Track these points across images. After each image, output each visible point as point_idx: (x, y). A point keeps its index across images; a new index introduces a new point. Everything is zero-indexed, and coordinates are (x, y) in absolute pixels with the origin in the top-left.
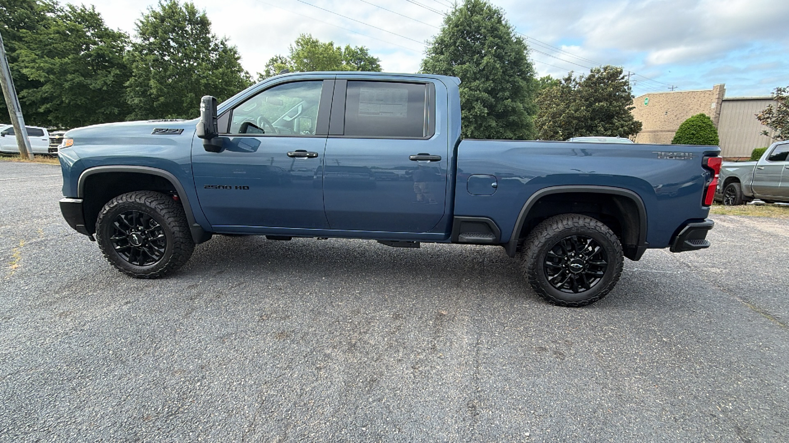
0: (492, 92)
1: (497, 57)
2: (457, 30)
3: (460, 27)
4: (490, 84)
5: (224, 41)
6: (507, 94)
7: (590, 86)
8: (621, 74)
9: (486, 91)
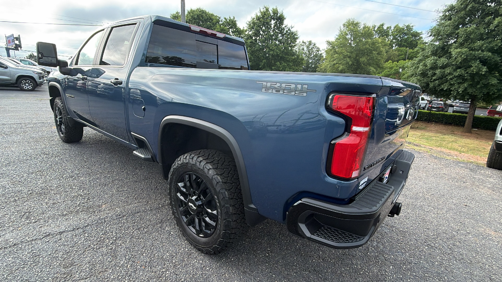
5: (290, 28)
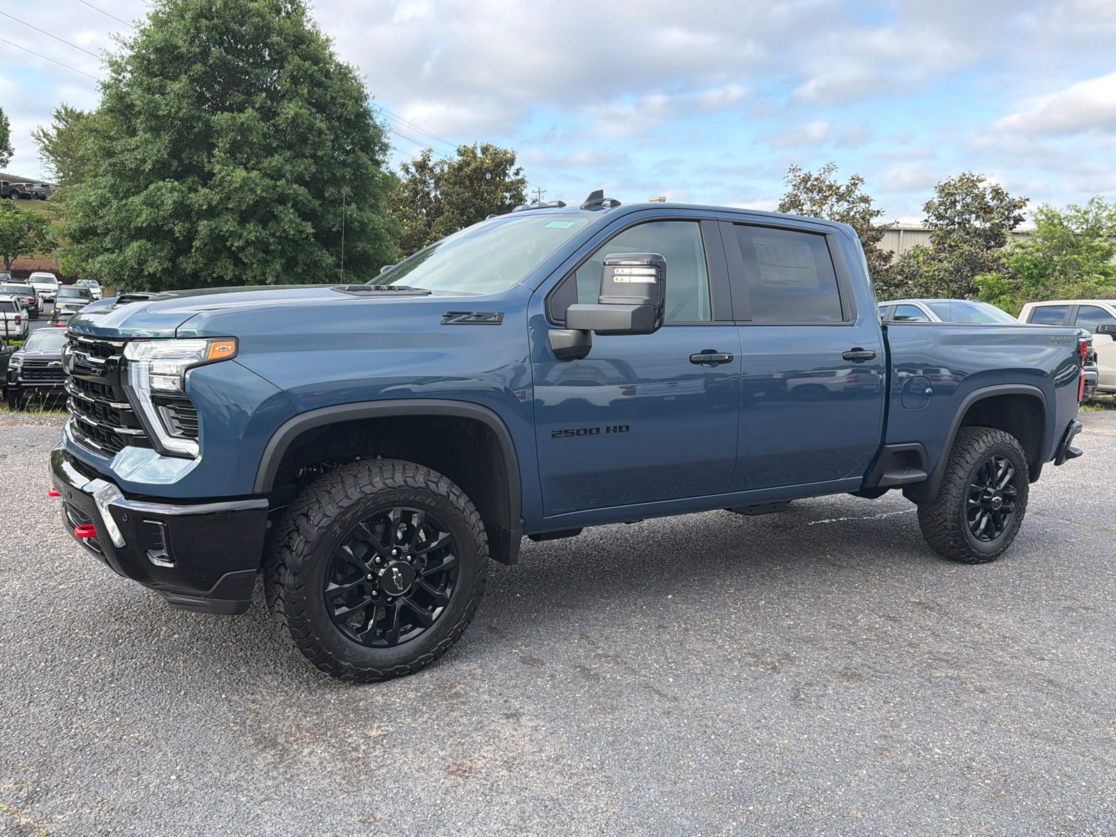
0: (315, 185)
1: (314, 105)
2: (207, 27)
3: (216, 21)
4: (305, 166)
6: (346, 190)
7: (461, 183)
8: (512, 163)
9: (300, 180)
